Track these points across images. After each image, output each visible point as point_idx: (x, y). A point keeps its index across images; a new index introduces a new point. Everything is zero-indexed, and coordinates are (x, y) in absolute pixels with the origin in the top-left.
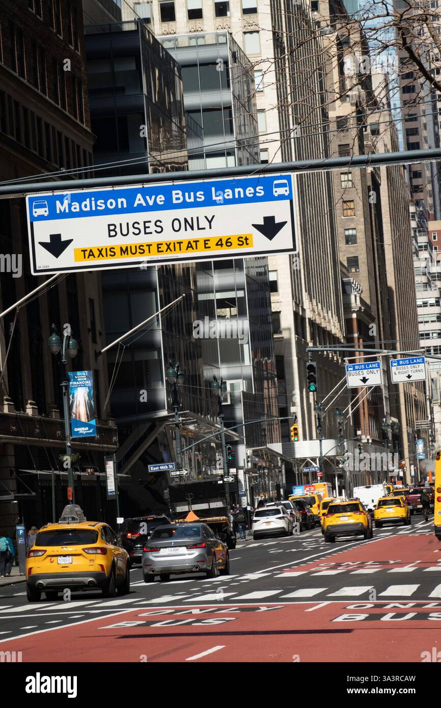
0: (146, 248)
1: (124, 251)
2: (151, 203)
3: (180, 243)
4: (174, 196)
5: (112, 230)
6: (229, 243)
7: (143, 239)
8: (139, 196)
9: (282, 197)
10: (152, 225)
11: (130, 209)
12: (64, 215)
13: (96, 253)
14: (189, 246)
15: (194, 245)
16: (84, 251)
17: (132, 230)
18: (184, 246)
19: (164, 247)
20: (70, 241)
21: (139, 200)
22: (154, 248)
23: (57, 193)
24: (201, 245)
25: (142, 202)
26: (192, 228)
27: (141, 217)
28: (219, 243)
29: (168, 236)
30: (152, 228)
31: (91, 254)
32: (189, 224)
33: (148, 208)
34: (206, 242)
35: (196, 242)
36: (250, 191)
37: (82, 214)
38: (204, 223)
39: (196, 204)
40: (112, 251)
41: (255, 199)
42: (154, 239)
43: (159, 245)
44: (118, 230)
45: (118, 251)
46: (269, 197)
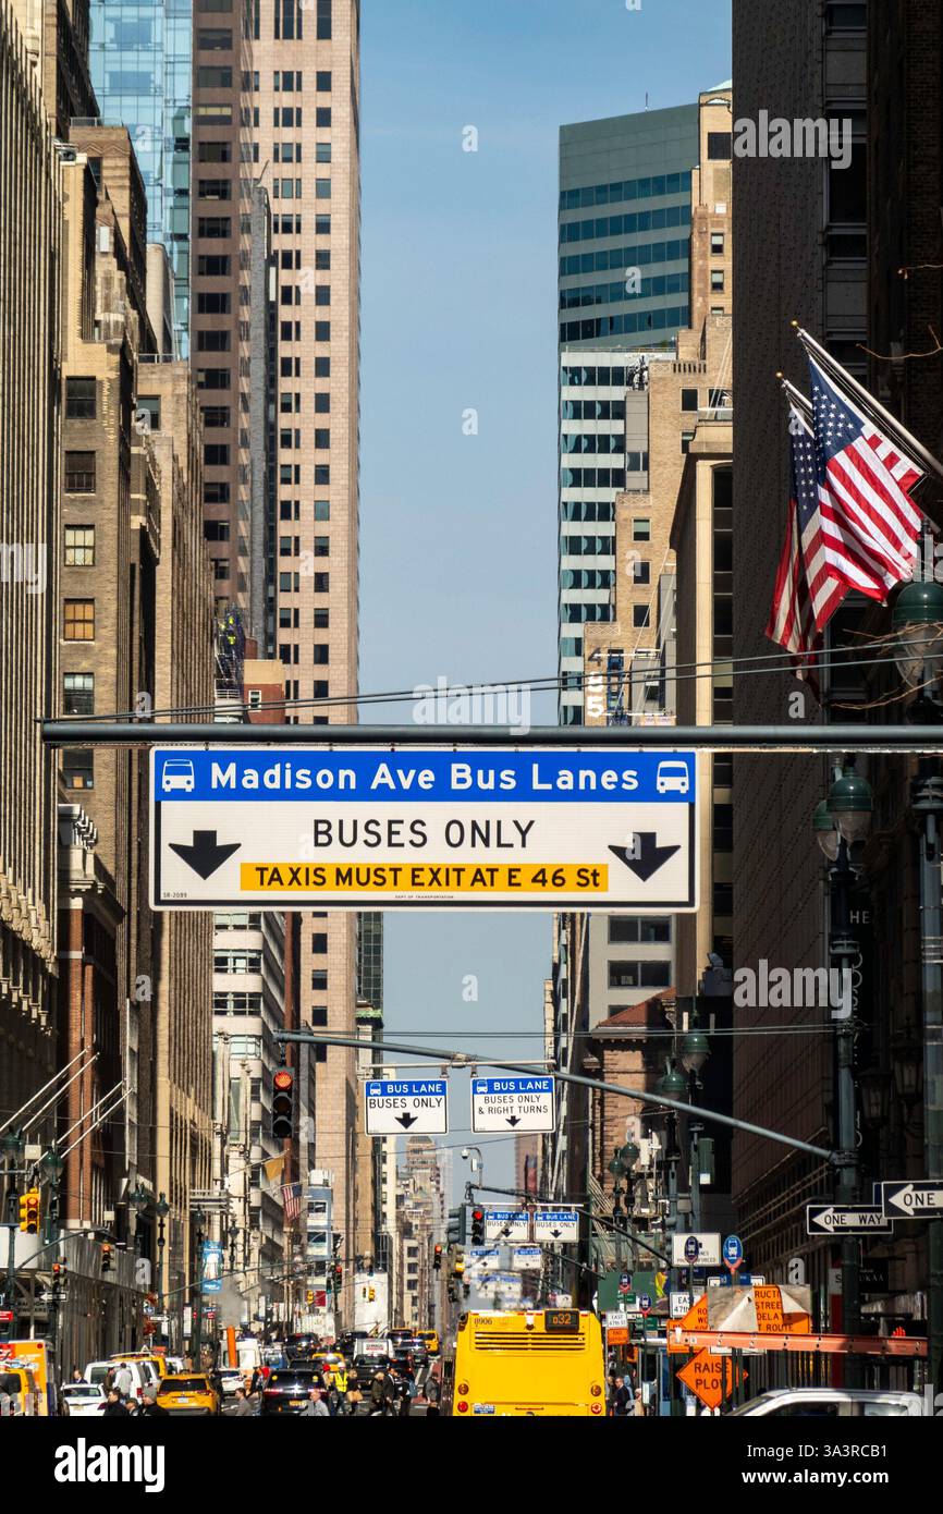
0: (389, 876)
1: (344, 876)
2: (406, 784)
3: (459, 871)
4: (455, 776)
5: (322, 833)
6: (558, 879)
7: (383, 856)
8: (383, 768)
9: (673, 796)
10: (404, 829)
11: (363, 793)
12: (225, 794)
13: (286, 876)
14: (478, 877)
15: (487, 876)
16: (262, 870)
17: (362, 835)
18: (467, 877)
19: (426, 877)
20: (233, 848)
21: (383, 776)
22: (405, 877)
23: (216, 747)
24: (501, 877)
25: (389, 780)
26: (486, 842)
27: (383, 811)
28: (540, 878)
29: (437, 854)
30: (405, 835)
31: (276, 876)
32: (479, 832)
33: (399, 795)
34: (512, 872)
35: (492, 871)
36: (609, 778)
37: (262, 794)
38: (511, 834)
39: (497, 795)
40: (318, 875)
41: (619, 795)
42: (407, 857)
43: (415, 872)
44: (334, 832)
45: (330, 876)
46: (647, 793)
